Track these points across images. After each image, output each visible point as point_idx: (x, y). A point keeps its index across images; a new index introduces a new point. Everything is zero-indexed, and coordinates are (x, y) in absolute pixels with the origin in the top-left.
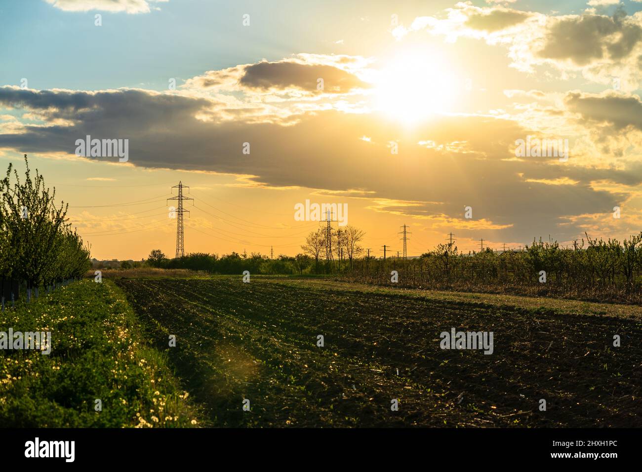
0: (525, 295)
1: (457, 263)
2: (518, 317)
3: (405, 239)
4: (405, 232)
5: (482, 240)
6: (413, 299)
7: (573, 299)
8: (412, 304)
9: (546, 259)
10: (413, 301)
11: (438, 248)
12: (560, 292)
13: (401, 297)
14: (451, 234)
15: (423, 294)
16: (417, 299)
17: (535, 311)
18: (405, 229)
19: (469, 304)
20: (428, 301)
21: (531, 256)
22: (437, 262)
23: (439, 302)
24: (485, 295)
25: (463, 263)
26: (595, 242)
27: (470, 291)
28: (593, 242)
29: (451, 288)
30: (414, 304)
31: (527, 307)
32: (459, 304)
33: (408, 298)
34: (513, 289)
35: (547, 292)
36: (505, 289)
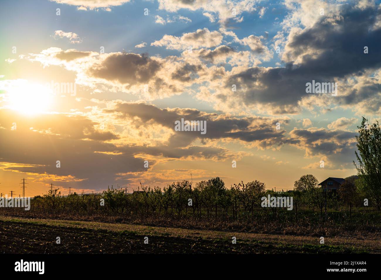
0: (108, 222)
1: (61, 202)
2: (113, 238)
3: (24, 187)
4: (24, 183)
5: (70, 188)
6: (37, 225)
7: (139, 224)
8: (39, 229)
9: (117, 199)
10: (38, 227)
11: (49, 193)
12: (130, 220)
13: (29, 224)
14: (52, 184)
15: (43, 221)
16: (41, 226)
17: (122, 233)
18: (24, 181)
19: (76, 229)
20: (48, 226)
21: (108, 197)
22: (48, 201)
23: (56, 227)
24: (82, 222)
25: (64, 201)
26: (146, 189)
27: (72, 219)
28: (145, 188)
29: (59, 217)
30: (40, 229)
31: (115, 230)
32: (69, 228)
33: (34, 225)
34: (99, 218)
35: (122, 220)
36: (94, 218)
